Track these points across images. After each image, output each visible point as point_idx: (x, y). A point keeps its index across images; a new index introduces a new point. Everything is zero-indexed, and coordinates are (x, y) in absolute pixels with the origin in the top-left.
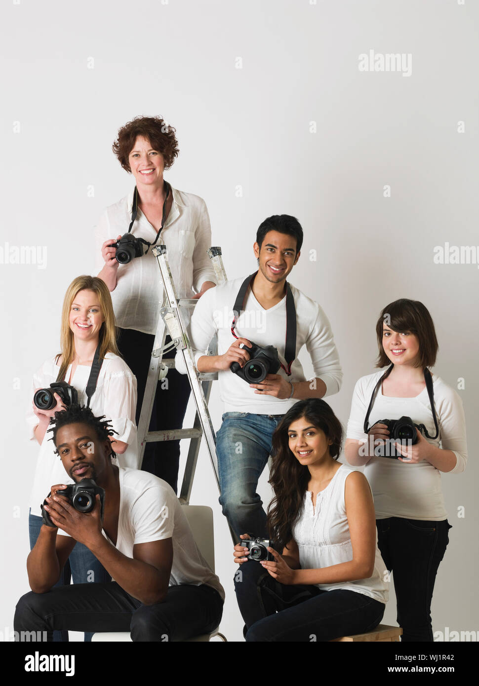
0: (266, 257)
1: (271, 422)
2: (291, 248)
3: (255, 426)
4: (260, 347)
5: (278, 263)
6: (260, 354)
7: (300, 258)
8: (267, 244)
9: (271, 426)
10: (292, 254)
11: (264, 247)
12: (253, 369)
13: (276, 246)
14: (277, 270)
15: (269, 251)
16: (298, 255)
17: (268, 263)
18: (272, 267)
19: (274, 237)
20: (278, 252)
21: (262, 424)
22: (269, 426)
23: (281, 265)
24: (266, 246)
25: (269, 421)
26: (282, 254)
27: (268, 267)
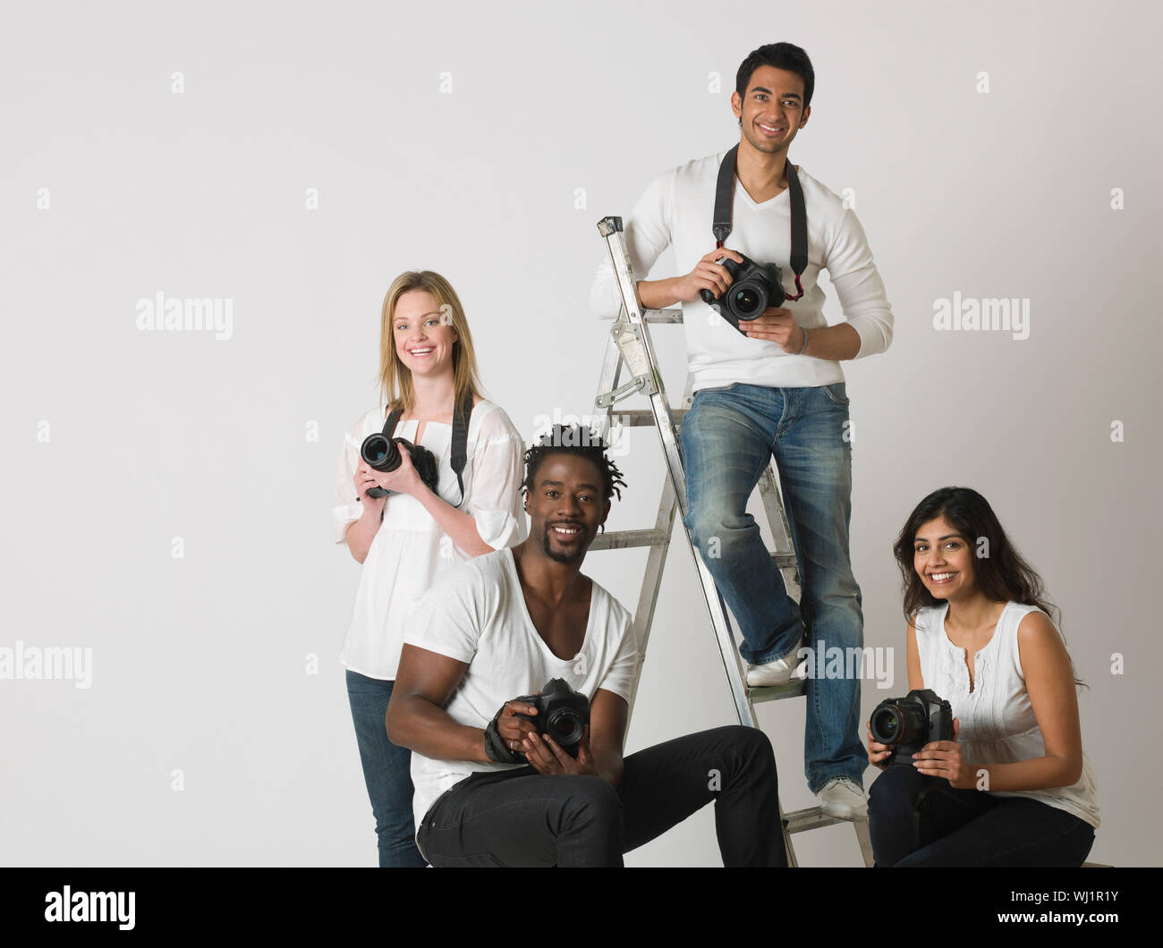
0: (754, 110)
1: (774, 396)
2: (795, 93)
3: (750, 405)
4: (754, 263)
5: (773, 117)
6: (755, 274)
7: (810, 119)
8: (755, 87)
9: (774, 403)
10: (796, 105)
11: (749, 93)
12: (743, 298)
13: (769, 89)
14: (773, 130)
15: (758, 101)
16: (806, 111)
17: (757, 121)
18: (763, 126)
19: (766, 76)
20: (773, 99)
21: (760, 399)
22: (771, 402)
23: (778, 121)
24: (754, 90)
25: (771, 394)
26: (781, 104)
27: (756, 127)
